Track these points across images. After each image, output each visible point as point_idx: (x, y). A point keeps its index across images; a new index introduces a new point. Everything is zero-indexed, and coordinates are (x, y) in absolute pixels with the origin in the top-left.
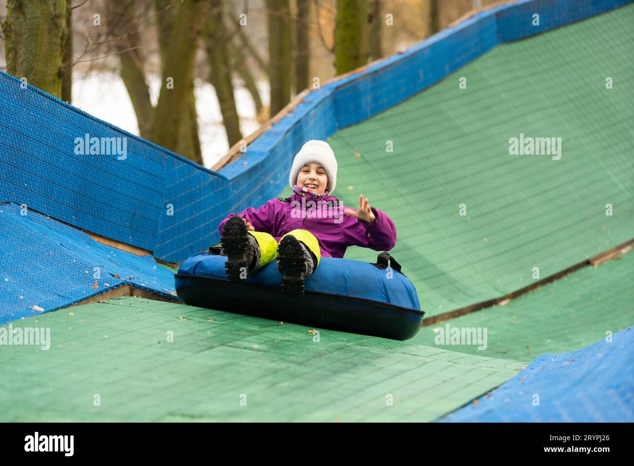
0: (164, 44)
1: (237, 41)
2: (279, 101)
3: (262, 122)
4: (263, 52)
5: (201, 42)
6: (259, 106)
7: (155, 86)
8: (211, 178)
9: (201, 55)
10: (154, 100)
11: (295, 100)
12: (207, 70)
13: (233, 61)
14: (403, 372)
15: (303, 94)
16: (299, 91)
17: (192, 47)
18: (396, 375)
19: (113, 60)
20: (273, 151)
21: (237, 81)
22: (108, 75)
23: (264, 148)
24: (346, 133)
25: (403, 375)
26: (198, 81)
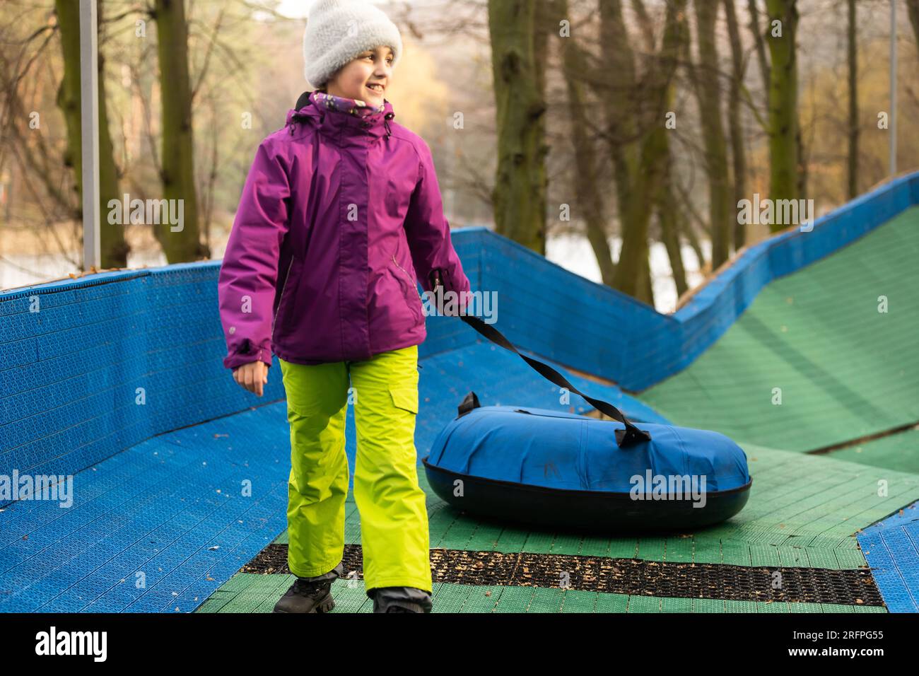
0: (624, 210)
1: (683, 208)
2: (720, 257)
3: (706, 275)
4: (706, 216)
5: (655, 209)
6: (702, 262)
7: (616, 246)
8: (665, 321)
9: (654, 219)
10: (615, 257)
11: (733, 256)
12: (658, 232)
13: (680, 223)
14: (836, 485)
15: (743, 250)
16: (737, 247)
17: (647, 212)
18: (829, 488)
19: (581, 225)
20: (718, 299)
21: (684, 240)
22: (575, 237)
23: (710, 295)
24: (780, 283)
25: (836, 488)
26: (651, 240)
